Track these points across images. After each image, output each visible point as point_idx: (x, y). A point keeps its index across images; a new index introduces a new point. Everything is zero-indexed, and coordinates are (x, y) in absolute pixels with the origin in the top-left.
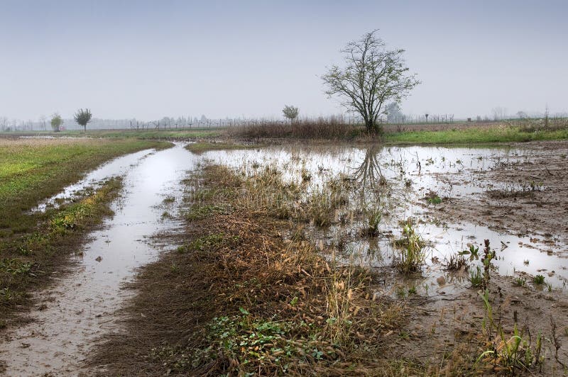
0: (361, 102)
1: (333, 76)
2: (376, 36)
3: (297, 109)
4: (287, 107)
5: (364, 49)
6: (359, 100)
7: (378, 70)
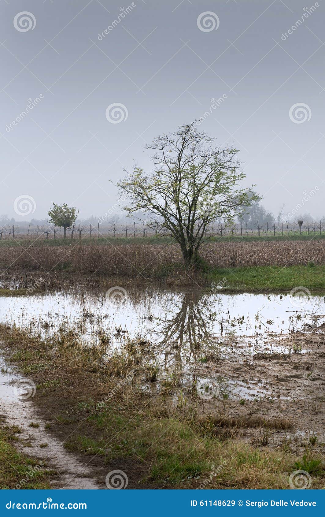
0: (176, 222)
1: (134, 183)
2: (198, 128)
3: (73, 211)
4: (56, 206)
5: (180, 147)
6: (172, 219)
7: (201, 178)
